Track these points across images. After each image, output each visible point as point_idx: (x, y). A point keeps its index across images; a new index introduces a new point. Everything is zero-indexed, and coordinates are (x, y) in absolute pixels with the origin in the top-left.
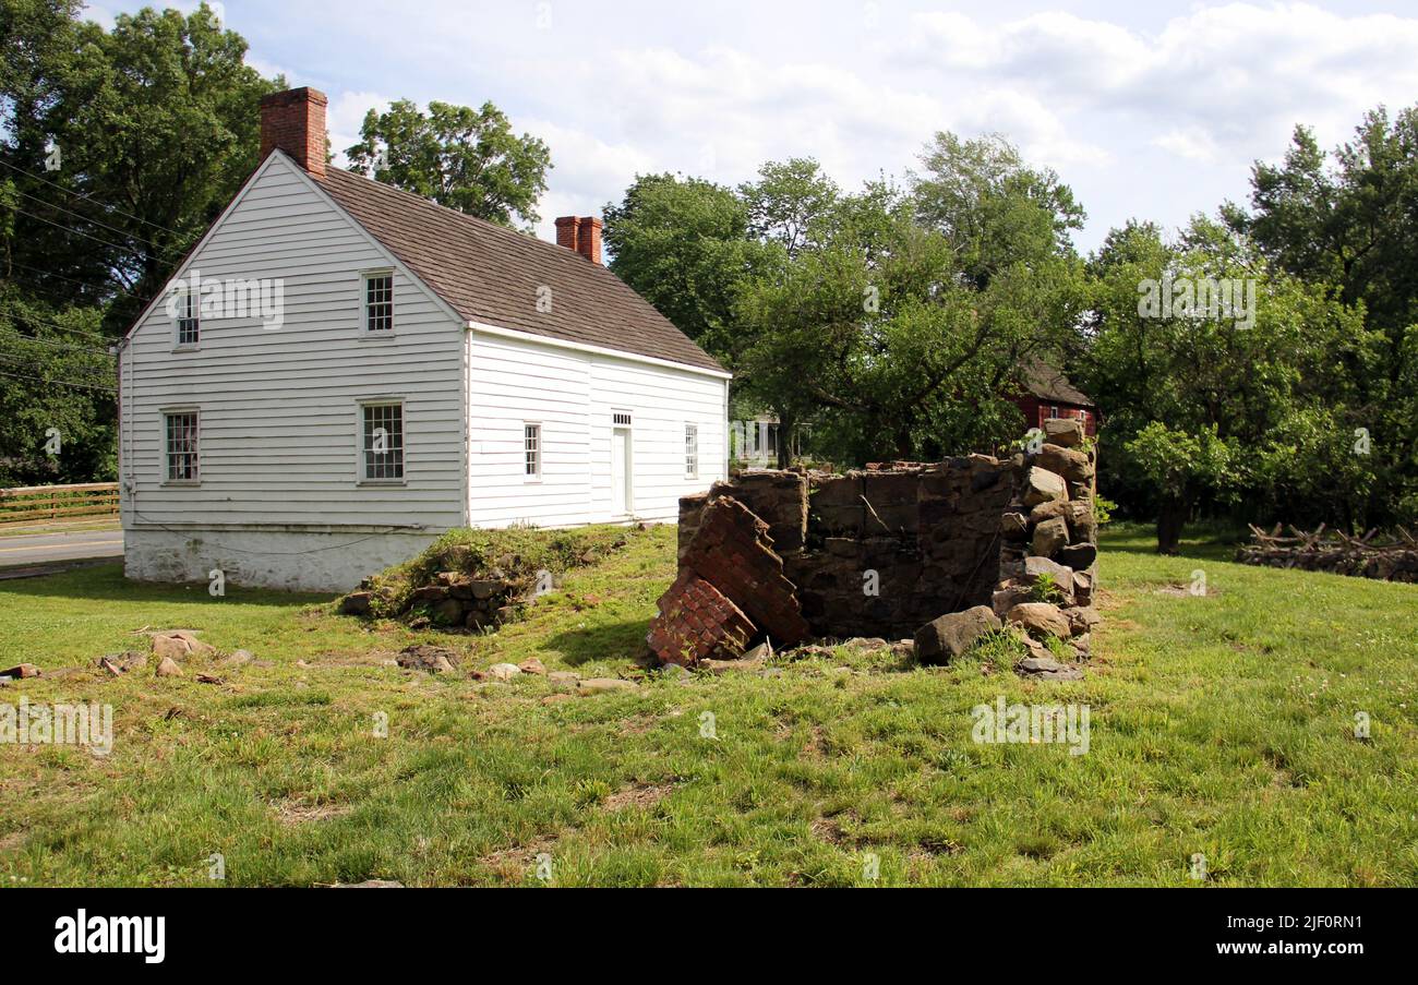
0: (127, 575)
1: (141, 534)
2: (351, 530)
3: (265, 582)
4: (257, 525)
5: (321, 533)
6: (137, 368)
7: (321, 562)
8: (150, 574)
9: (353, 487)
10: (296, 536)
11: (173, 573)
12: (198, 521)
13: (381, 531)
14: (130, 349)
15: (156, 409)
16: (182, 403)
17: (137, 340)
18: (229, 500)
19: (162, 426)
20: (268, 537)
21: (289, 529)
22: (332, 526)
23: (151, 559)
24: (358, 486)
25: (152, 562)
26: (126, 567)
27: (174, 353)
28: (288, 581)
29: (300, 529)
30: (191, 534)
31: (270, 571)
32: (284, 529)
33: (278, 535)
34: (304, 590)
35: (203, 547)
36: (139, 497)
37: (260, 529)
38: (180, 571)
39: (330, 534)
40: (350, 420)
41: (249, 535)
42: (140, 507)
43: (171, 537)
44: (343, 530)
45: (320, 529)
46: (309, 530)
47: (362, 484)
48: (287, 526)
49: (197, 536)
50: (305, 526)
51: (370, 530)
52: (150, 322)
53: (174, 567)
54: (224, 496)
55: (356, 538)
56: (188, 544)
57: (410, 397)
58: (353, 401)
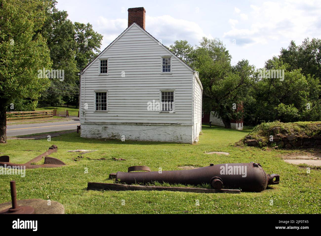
0: (81, 136)
1: (87, 125)
2: (157, 124)
3: (128, 138)
4: (127, 123)
5: (147, 125)
6: (87, 79)
7: (147, 133)
8: (89, 136)
9: (158, 113)
10: (139, 126)
11: (97, 136)
12: (107, 122)
13: (167, 125)
14: (84, 74)
15: (93, 91)
16: (101, 89)
17: (86, 72)
18: (117, 116)
19: (95, 95)
20: (130, 126)
21: (137, 124)
22: (151, 123)
23: (90, 132)
24: (160, 113)
25: (90, 133)
26: (81, 134)
27: (99, 76)
28: (136, 138)
29: (141, 124)
30: (104, 125)
31: (130, 135)
32: (135, 124)
33: (133, 126)
34: (141, 140)
35: (108, 129)
36: (86, 115)
37: (128, 124)
38: (100, 135)
39: (150, 125)
40: (158, 95)
41: (123, 126)
42: (87, 118)
43: (97, 126)
44: (155, 124)
45: (147, 124)
46: (144, 124)
47: (161, 112)
48: (136, 123)
49: (106, 126)
50: (142, 123)
51: (163, 125)
52: (91, 67)
53: (97, 134)
54: (116, 115)
55: (159, 127)
56: (103, 128)
57: (176, 90)
58: (158, 90)
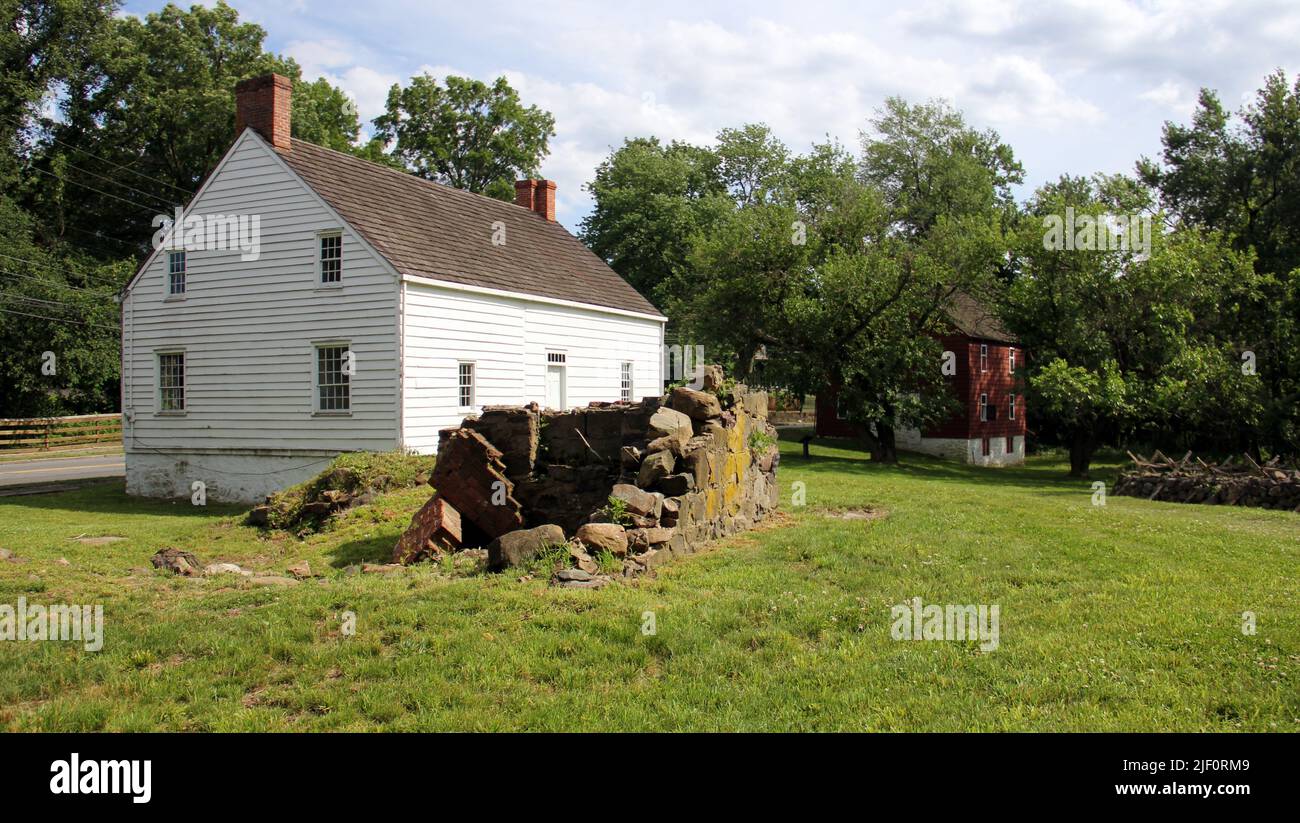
0: (127, 492)
1: (138, 457)
2: (307, 454)
3: (237, 498)
4: (232, 450)
5: (283, 457)
6: (136, 315)
7: (283, 482)
8: (146, 491)
9: (309, 417)
10: (263, 459)
11: (165, 490)
12: (184, 446)
13: (331, 454)
14: (131, 299)
15: (150, 350)
16: (172, 344)
17: (136, 291)
18: (209, 428)
19: (156, 364)
20: (241, 460)
21: (258, 453)
22: (291, 450)
23: (147, 478)
24: (313, 416)
25: (147, 481)
26: (127, 485)
27: (166, 302)
28: (256, 498)
29: (266, 453)
30: (179, 458)
31: (242, 489)
32: (253, 453)
33: (248, 458)
35: (188, 468)
36: (137, 425)
37: (234, 453)
38: (170, 489)
39: (290, 457)
40: (307, 359)
41: (225, 458)
42: (139, 434)
43: (163, 459)
44: (301, 454)
45: (282, 454)
46: (274, 453)
47: (317, 414)
48: (255, 450)
49: (183, 458)
50: (270, 450)
51: (323, 454)
52: (146, 275)
53: (165, 484)
54: (205, 424)
55: (312, 461)
56: (177, 465)
57: (355, 340)
58: (308, 342)
